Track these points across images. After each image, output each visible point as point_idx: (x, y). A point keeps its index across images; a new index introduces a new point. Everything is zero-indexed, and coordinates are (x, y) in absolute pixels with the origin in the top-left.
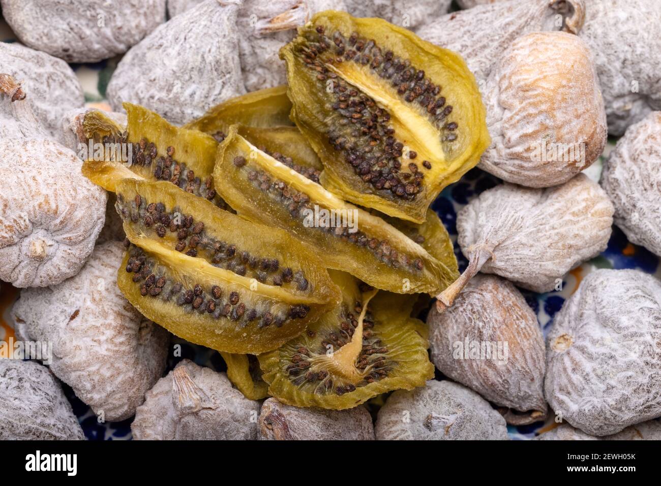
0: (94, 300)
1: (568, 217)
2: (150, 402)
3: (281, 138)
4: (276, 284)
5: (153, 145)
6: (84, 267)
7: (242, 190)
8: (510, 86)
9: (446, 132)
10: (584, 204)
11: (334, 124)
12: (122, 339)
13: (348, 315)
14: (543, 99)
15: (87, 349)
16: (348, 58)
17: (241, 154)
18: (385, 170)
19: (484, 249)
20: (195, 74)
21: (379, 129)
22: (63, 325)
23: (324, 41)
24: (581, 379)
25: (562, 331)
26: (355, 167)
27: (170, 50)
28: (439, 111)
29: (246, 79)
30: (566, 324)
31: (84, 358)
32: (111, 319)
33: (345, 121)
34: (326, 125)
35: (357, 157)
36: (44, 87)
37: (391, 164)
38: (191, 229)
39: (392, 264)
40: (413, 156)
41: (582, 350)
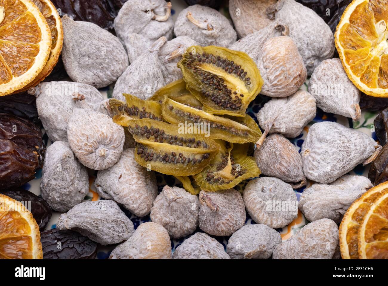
0: (127, 170)
1: (299, 104)
2: (156, 205)
3: (184, 98)
4: (195, 147)
5: (137, 107)
6: (120, 158)
7: (175, 118)
8: (267, 59)
9: (246, 82)
10: (304, 99)
11: (203, 87)
12: (140, 182)
13: (224, 157)
14: (280, 61)
15: (128, 188)
16: (204, 62)
17: (171, 105)
18: (227, 101)
19: (270, 121)
20: (146, 81)
21: (221, 86)
22: (117, 182)
23: (193, 58)
24: (317, 163)
25: (305, 149)
26: (215, 102)
27: (135, 73)
28: (242, 75)
29: (165, 81)
30: (307, 146)
31: (128, 192)
32: (135, 175)
33: (207, 86)
34: (200, 88)
35: (215, 98)
36: (89, 97)
37: (228, 98)
38: (159, 133)
39: (236, 134)
40: (235, 93)
41: (315, 152)
